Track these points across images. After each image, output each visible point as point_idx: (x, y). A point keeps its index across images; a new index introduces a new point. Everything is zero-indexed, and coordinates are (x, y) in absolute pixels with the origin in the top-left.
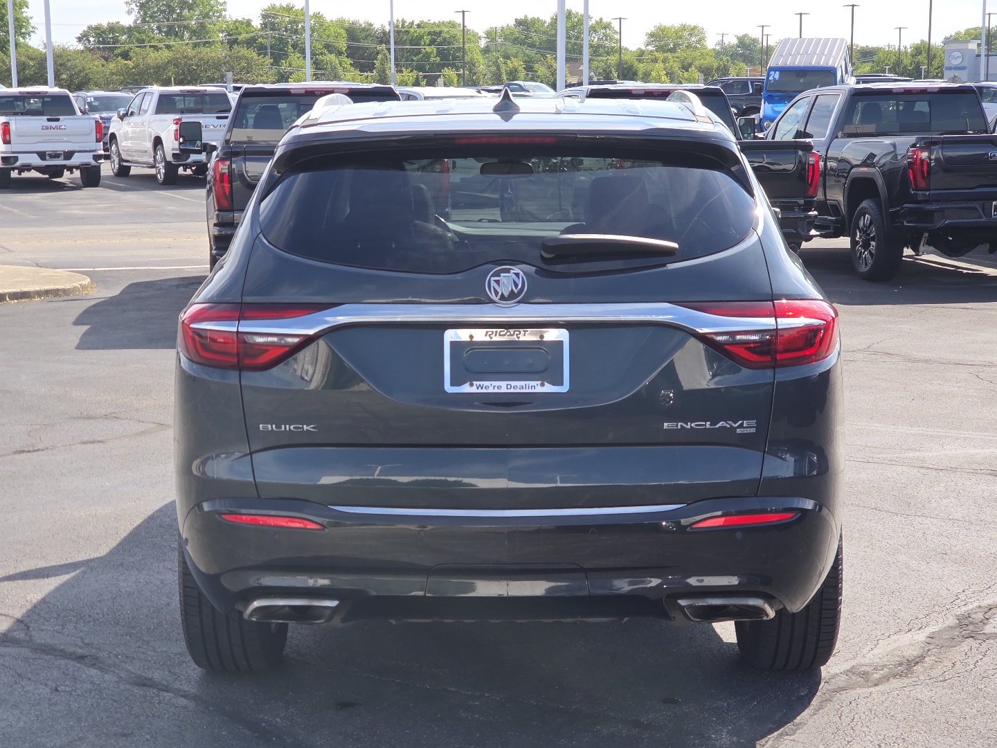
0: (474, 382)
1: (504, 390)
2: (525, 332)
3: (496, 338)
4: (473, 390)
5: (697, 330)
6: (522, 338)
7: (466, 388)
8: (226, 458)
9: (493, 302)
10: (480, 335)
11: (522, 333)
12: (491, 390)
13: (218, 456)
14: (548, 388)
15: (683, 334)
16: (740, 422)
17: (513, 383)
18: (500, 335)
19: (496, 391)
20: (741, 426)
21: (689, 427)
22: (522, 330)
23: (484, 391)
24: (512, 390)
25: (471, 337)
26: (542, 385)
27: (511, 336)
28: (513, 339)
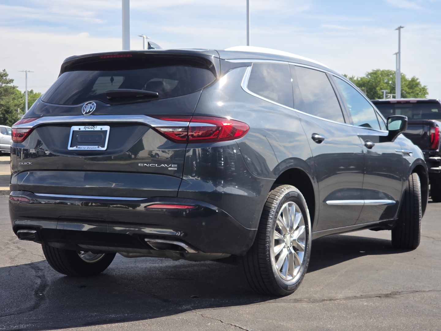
0: (78, 146)
2: (96, 127)
3: (87, 129)
4: (77, 149)
5: (151, 125)
6: (95, 129)
7: (74, 148)
9: (83, 115)
10: (82, 128)
11: (95, 127)
12: (82, 149)
14: (100, 148)
15: (148, 127)
16: (170, 165)
18: (88, 128)
19: (84, 149)
20: (171, 167)
21: (148, 166)
22: (95, 126)
23: (80, 149)
24: (89, 149)
25: (80, 129)
26: (98, 147)
27: (92, 128)
28: (93, 130)
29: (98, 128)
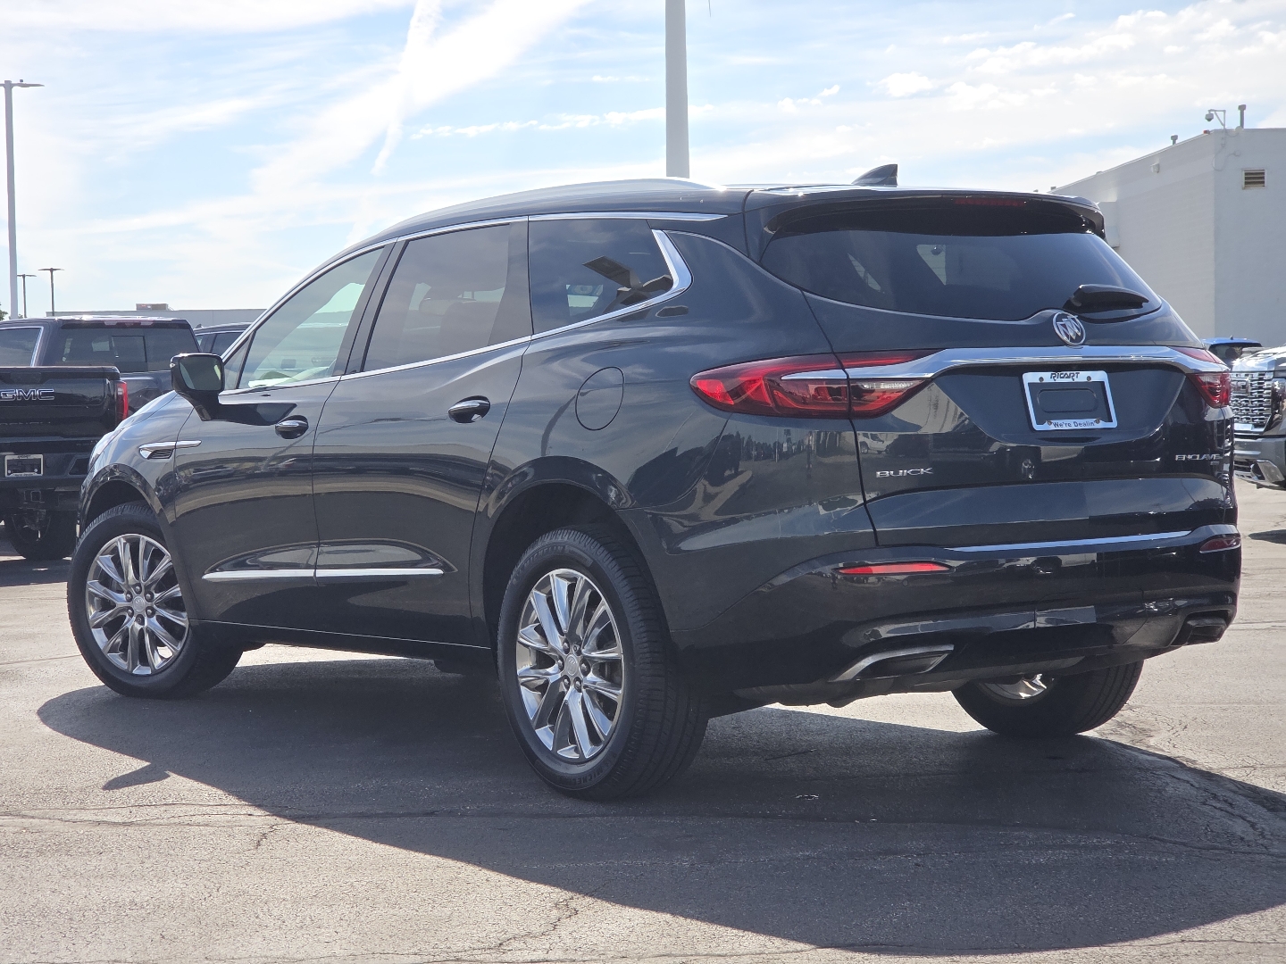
0: (1053, 421)
1: (1073, 427)
2: (1076, 374)
3: (1058, 380)
4: (1052, 427)
6: (1077, 380)
7: (1047, 426)
8: (789, 512)
9: (1064, 343)
10: (1047, 377)
12: (1064, 428)
13: (781, 510)
14: (1102, 425)
17: (1078, 421)
18: (1060, 377)
22: (1074, 372)
23: (1060, 428)
24: (1079, 427)
25: (1041, 379)
26: (1097, 422)
27: (1068, 377)
28: (1070, 380)
29: (1082, 376)
